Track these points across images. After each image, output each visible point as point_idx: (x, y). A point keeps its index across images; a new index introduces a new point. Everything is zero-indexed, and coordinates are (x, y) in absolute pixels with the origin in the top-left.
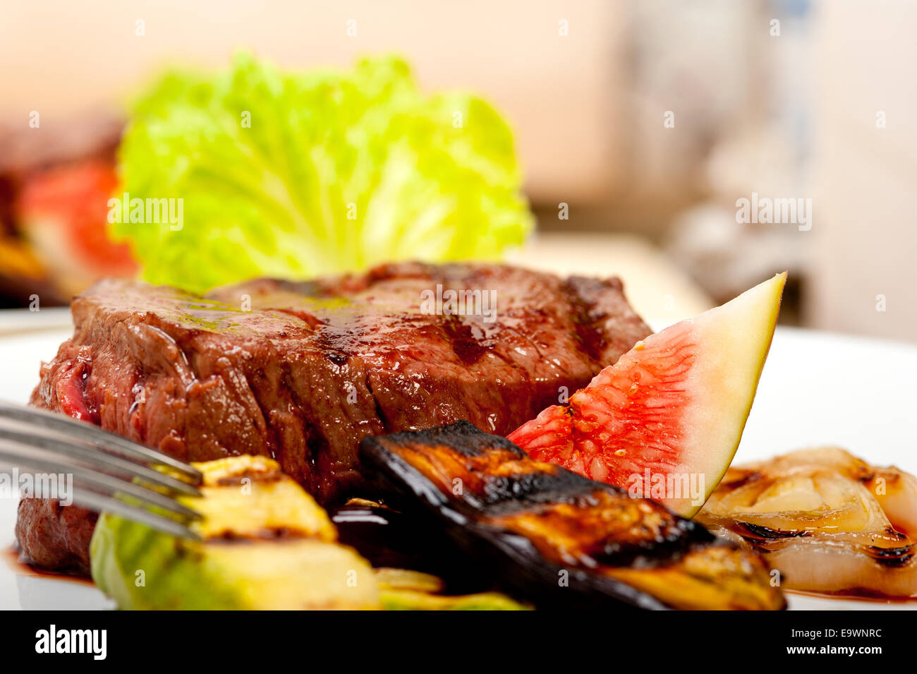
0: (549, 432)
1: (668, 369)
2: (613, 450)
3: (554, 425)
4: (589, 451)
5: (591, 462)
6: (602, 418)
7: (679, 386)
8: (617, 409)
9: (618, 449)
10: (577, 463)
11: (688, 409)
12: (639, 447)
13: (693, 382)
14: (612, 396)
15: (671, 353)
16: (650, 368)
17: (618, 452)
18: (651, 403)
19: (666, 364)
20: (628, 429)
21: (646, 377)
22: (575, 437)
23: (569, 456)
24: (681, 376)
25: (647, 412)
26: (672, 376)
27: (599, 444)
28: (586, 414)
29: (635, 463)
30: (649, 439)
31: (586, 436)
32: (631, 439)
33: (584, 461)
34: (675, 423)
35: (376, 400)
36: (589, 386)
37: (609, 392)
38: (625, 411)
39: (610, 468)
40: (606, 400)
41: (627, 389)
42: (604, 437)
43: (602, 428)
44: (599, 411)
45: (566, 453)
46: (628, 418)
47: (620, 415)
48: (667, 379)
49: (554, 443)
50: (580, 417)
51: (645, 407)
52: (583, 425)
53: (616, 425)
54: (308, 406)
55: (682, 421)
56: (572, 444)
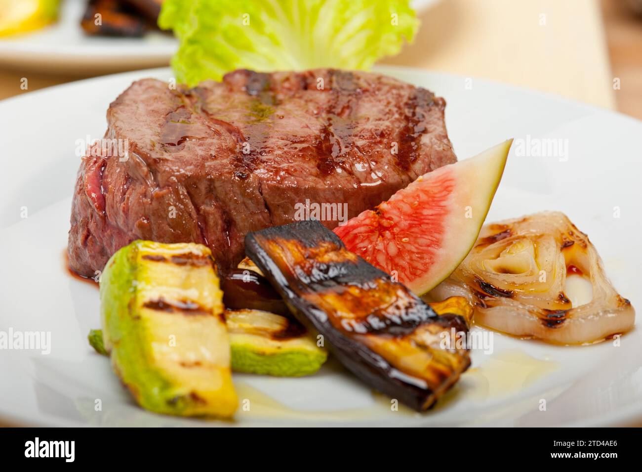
0: (364, 225)
1: (436, 193)
2: (401, 238)
3: (368, 221)
4: (387, 238)
5: (388, 244)
6: (396, 219)
7: (443, 203)
8: (405, 214)
9: (404, 237)
10: (380, 244)
11: (446, 217)
12: (416, 238)
13: (452, 201)
14: (402, 207)
15: (438, 184)
16: (426, 192)
17: (404, 240)
18: (426, 212)
19: (436, 191)
20: (411, 226)
21: (424, 197)
22: (381, 229)
23: (375, 240)
24: (444, 198)
25: (422, 217)
26: (439, 197)
27: (393, 234)
28: (387, 216)
29: (413, 246)
30: (423, 232)
31: (387, 229)
32: (412, 232)
33: (384, 243)
34: (439, 225)
35: (265, 200)
36: (389, 200)
37: (401, 205)
38: (410, 216)
39: (399, 249)
40: (399, 209)
41: (411, 204)
42: (396, 230)
43: (396, 225)
44: (395, 216)
45: (374, 238)
46: (411, 220)
47: (407, 218)
48: (436, 199)
49: (366, 232)
50: (383, 217)
51: (422, 215)
52: (385, 223)
53: (404, 224)
54: (224, 202)
55: (443, 224)
56: (377, 233)
